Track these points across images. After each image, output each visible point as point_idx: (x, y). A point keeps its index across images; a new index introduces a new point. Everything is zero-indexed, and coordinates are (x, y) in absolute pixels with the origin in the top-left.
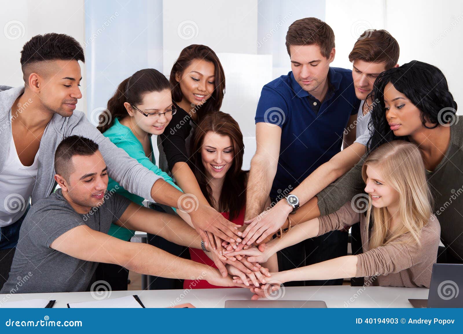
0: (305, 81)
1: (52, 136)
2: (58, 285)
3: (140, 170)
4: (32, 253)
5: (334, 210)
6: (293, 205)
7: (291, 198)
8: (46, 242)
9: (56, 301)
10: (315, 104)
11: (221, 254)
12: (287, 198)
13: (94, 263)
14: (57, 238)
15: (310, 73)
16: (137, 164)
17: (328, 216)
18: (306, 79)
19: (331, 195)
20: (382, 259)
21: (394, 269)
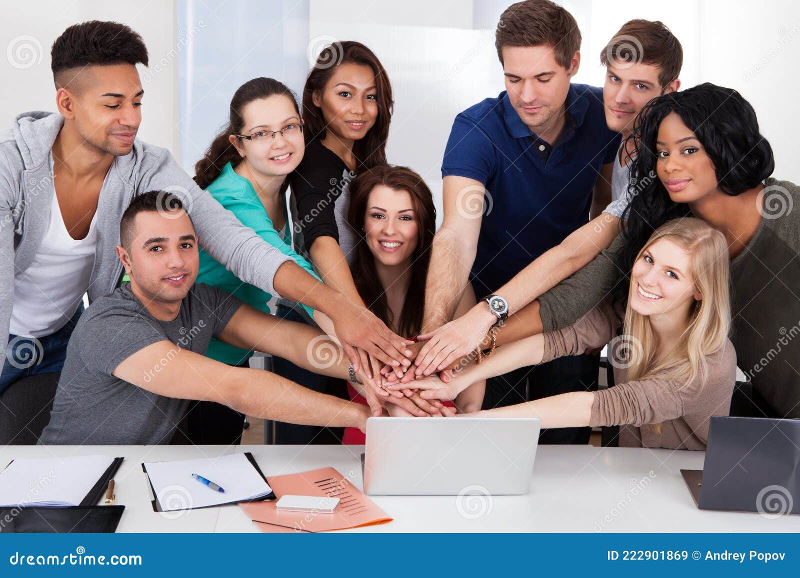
0: (530, 107)
1: (116, 189)
2: (126, 433)
3: (257, 246)
4: (85, 384)
5: (566, 323)
6: (498, 313)
7: (496, 302)
8: (107, 366)
9: (124, 459)
10: (542, 148)
11: (380, 386)
12: (490, 301)
13: (182, 401)
14: (123, 361)
15: (537, 93)
16: (252, 235)
17: (560, 331)
18: (531, 103)
19: (562, 299)
20: (634, 401)
21: (653, 418)
